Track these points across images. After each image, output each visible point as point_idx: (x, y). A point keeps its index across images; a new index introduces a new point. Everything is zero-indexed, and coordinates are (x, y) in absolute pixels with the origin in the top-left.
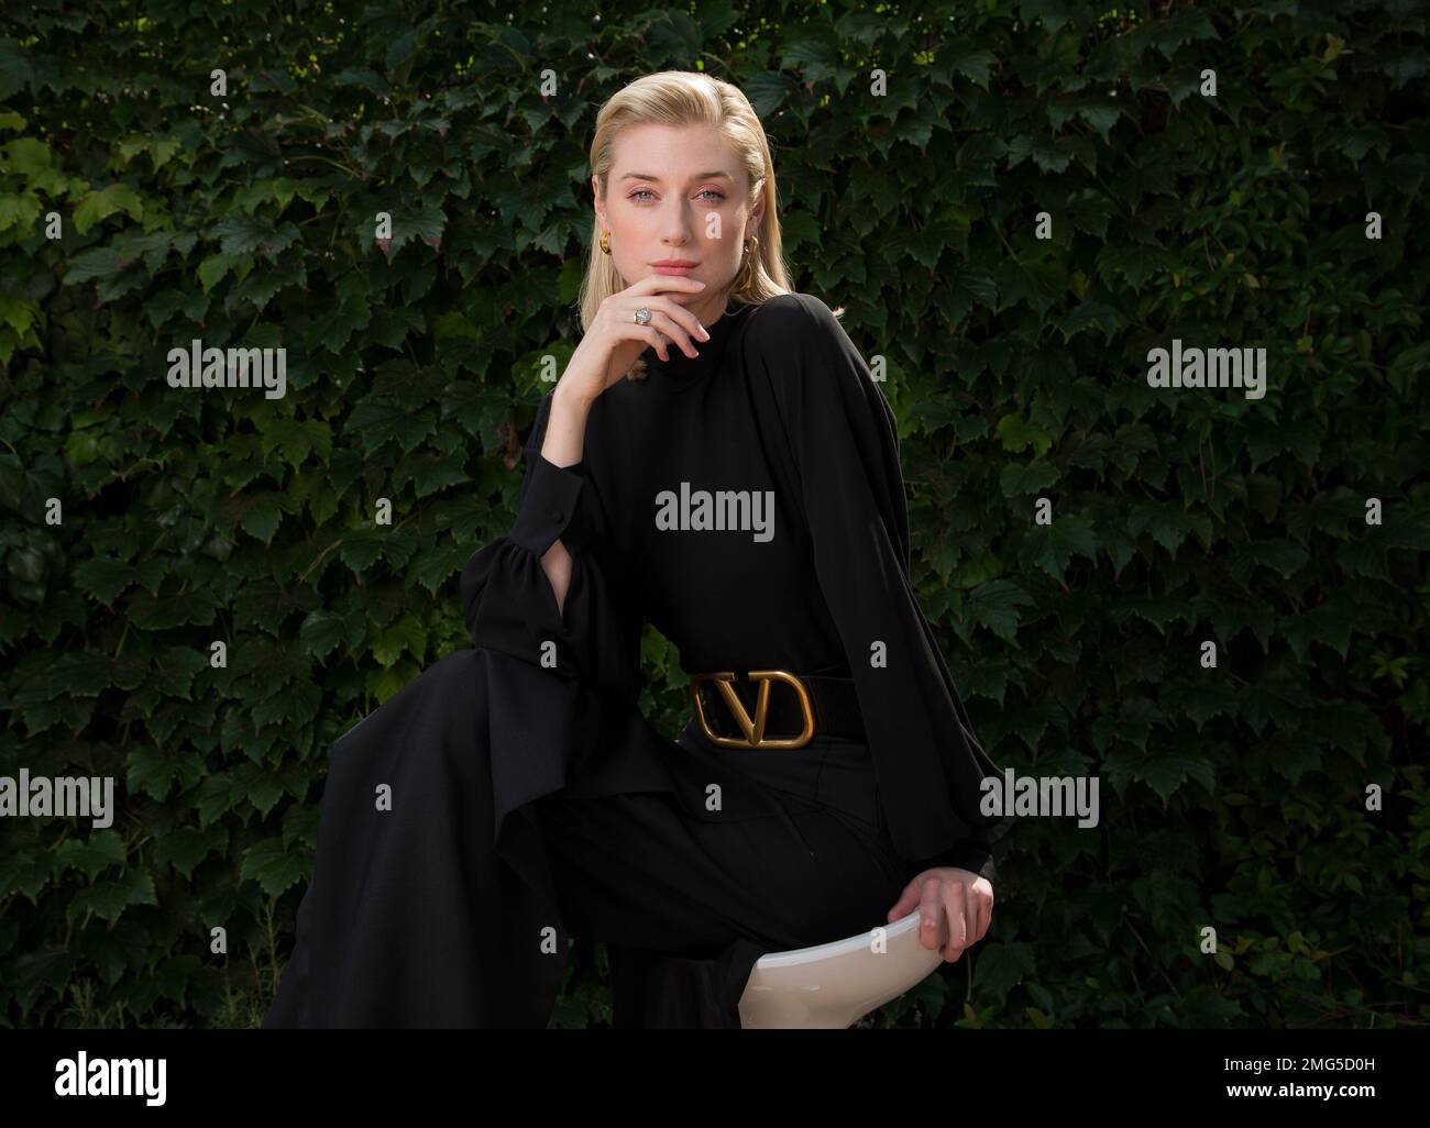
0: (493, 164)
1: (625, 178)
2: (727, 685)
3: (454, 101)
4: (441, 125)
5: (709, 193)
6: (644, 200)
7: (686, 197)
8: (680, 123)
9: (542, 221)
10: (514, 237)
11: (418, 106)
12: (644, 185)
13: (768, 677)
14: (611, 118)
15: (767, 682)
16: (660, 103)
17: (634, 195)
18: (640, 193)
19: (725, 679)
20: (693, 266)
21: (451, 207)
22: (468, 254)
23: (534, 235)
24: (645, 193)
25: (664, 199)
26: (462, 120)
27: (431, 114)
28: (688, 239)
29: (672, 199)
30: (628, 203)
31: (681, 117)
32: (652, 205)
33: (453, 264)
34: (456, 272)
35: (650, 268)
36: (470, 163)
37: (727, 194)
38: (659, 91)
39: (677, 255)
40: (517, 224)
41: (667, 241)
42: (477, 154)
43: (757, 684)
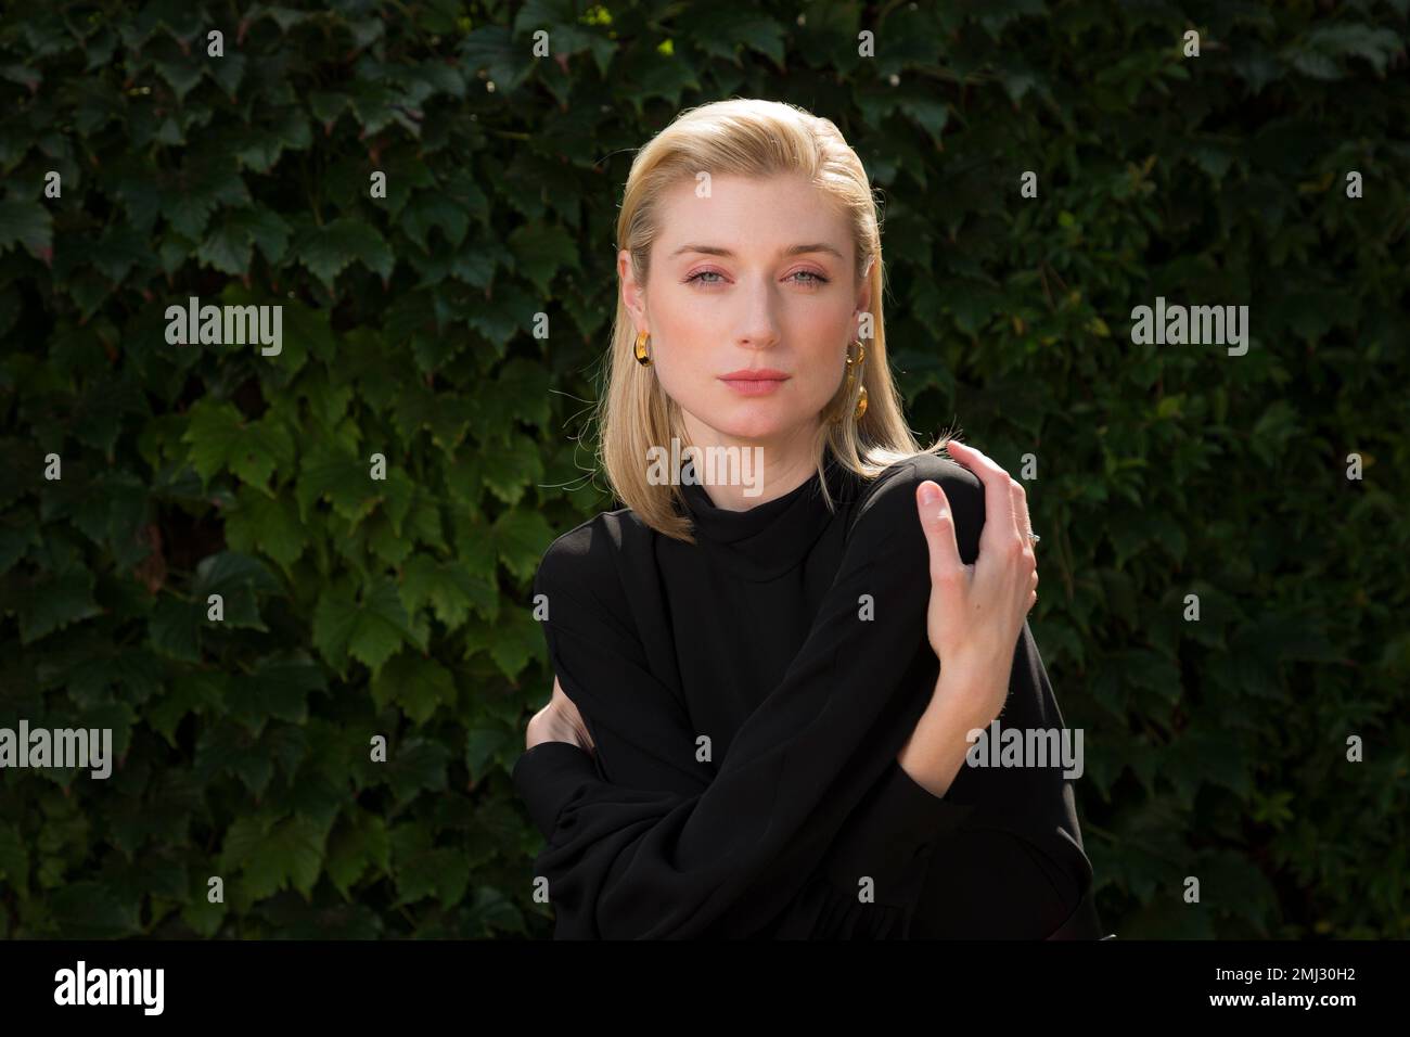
0: (113, 139)
1: (680, 252)
5: (803, 274)
6: (708, 285)
7: (774, 280)
8: (761, 174)
9: (204, 225)
10: (157, 248)
12: (706, 263)
14: (655, 167)
16: (732, 145)
17: (695, 278)
18: (702, 275)
20: (779, 379)
23: (192, 246)
24: (711, 273)
25: (739, 282)
28: (776, 342)
29: (751, 280)
30: (686, 290)
31: (762, 163)
32: (722, 291)
35: (719, 382)
37: (831, 275)
38: (732, 128)
39: (760, 362)
40: (161, 226)
41: (746, 342)
42: (88, 123)
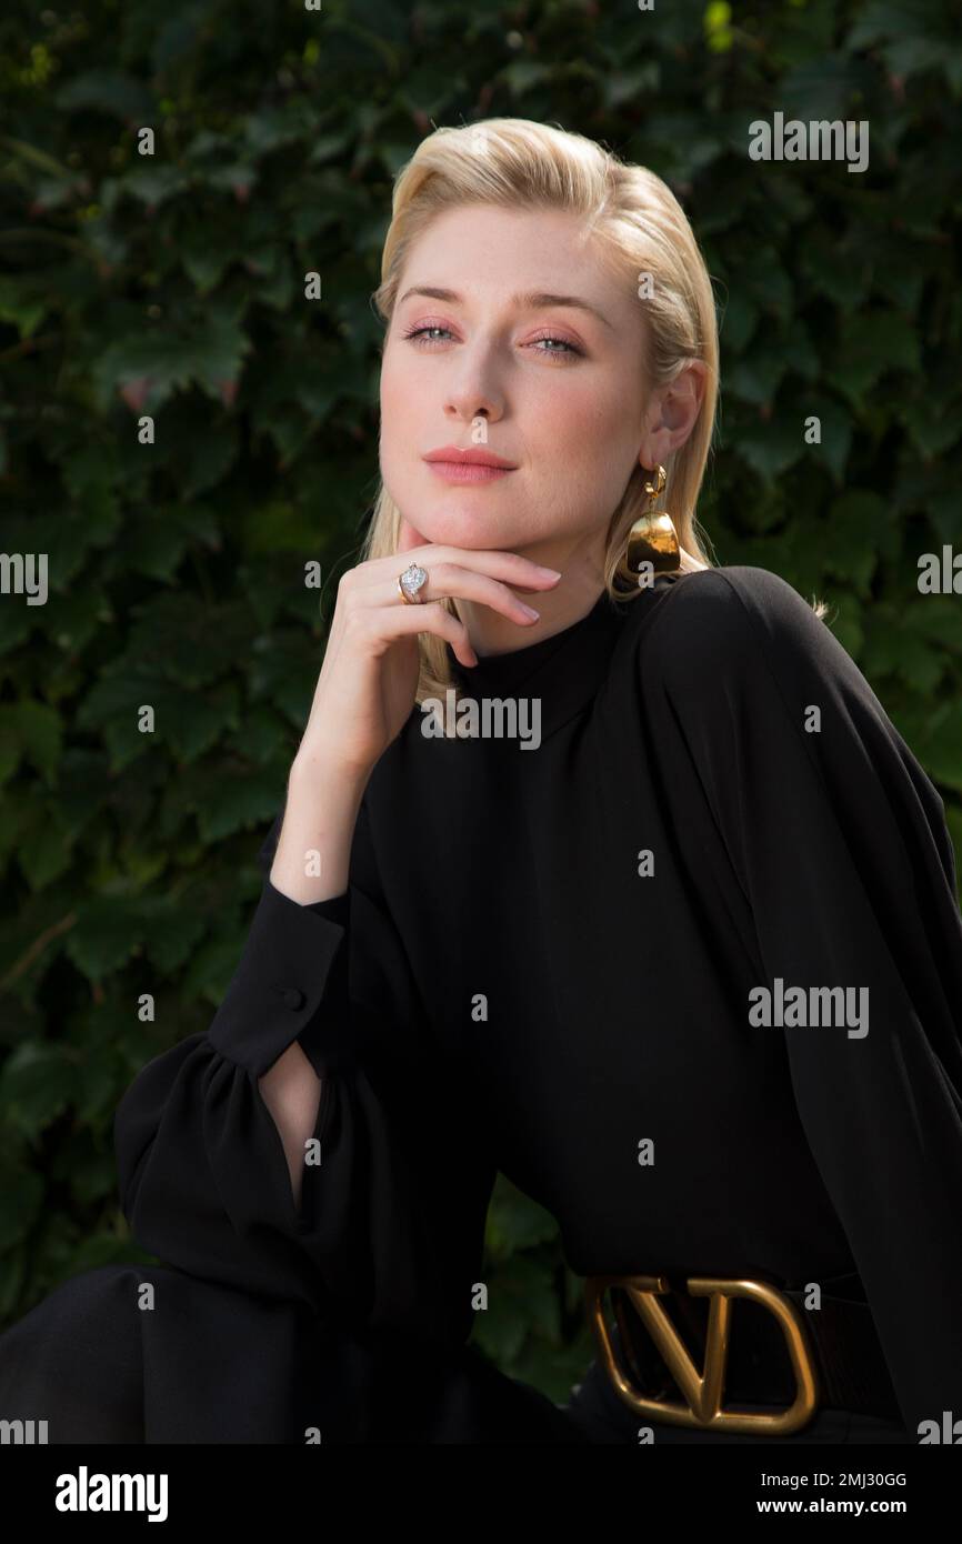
2: (650, 1302)
3: (262, 133)
4: (239, 179)
5: (556, 343)
8: (517, 204)
11: (204, 142)
13: (725, 1292)
15: (723, 1302)
18: (430, 331)
19: (646, 1289)
21: (260, 326)
22: (289, 409)
26: (279, 167)
27: (225, 157)
30: (407, 347)
31: (521, 190)
32: (447, 350)
33: (262, 425)
34: (268, 442)
35: (424, 465)
36: (291, 247)
37: (590, 346)
41: (453, 409)
43: (704, 1303)
